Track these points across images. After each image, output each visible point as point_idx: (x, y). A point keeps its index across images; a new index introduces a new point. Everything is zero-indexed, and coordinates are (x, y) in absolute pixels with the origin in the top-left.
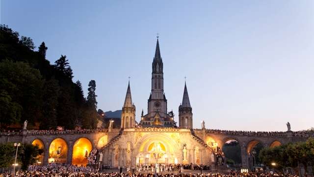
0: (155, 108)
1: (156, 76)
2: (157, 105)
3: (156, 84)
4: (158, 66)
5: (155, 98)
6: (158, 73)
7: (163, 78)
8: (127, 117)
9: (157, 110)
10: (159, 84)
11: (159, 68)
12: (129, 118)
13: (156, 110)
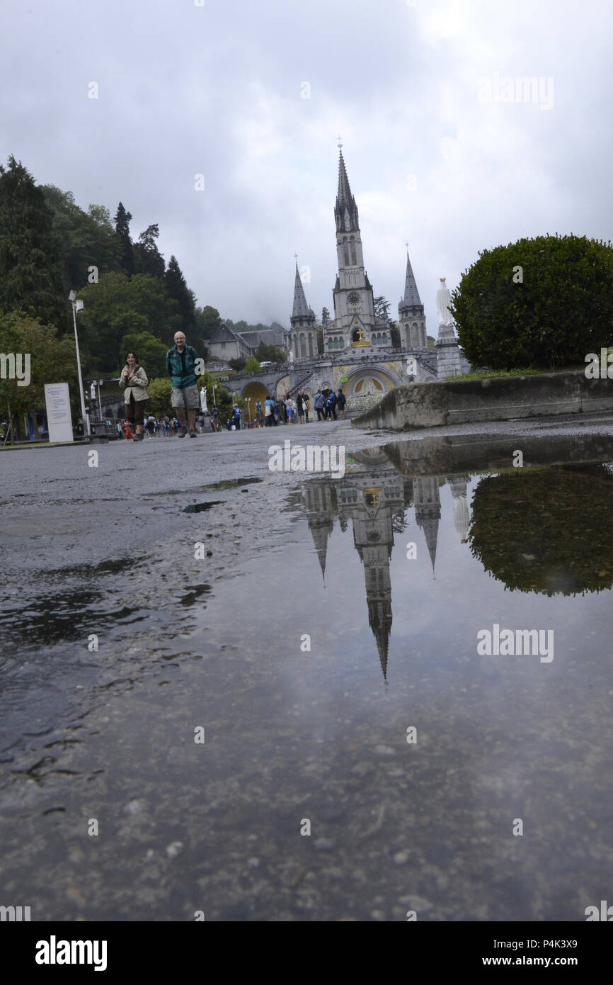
0: (350, 306)
1: (345, 238)
2: (354, 299)
3: (346, 256)
4: (347, 215)
5: (348, 287)
6: (349, 232)
7: (360, 242)
8: (302, 334)
9: (355, 309)
10: (354, 255)
11: (351, 219)
12: (307, 335)
13: (353, 312)
